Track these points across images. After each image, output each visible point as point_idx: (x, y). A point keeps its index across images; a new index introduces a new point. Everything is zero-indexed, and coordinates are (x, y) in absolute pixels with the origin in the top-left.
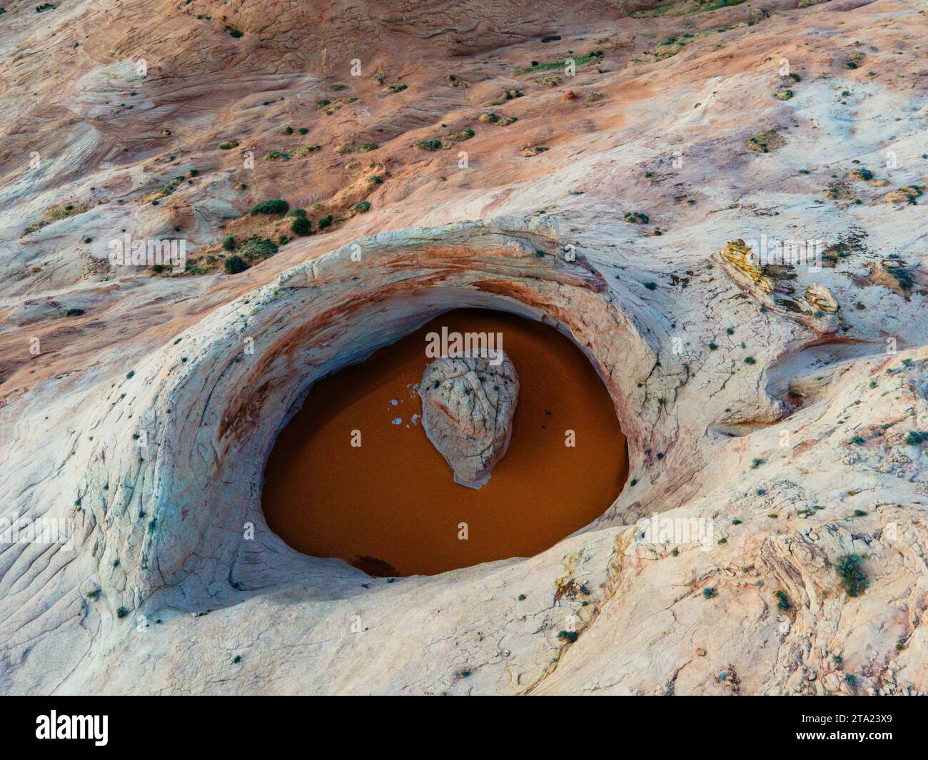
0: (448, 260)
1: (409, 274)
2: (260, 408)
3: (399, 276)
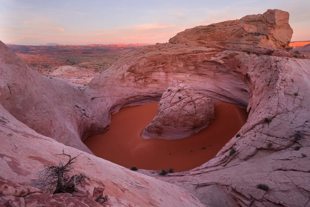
1: (203, 48)
2: (149, 83)
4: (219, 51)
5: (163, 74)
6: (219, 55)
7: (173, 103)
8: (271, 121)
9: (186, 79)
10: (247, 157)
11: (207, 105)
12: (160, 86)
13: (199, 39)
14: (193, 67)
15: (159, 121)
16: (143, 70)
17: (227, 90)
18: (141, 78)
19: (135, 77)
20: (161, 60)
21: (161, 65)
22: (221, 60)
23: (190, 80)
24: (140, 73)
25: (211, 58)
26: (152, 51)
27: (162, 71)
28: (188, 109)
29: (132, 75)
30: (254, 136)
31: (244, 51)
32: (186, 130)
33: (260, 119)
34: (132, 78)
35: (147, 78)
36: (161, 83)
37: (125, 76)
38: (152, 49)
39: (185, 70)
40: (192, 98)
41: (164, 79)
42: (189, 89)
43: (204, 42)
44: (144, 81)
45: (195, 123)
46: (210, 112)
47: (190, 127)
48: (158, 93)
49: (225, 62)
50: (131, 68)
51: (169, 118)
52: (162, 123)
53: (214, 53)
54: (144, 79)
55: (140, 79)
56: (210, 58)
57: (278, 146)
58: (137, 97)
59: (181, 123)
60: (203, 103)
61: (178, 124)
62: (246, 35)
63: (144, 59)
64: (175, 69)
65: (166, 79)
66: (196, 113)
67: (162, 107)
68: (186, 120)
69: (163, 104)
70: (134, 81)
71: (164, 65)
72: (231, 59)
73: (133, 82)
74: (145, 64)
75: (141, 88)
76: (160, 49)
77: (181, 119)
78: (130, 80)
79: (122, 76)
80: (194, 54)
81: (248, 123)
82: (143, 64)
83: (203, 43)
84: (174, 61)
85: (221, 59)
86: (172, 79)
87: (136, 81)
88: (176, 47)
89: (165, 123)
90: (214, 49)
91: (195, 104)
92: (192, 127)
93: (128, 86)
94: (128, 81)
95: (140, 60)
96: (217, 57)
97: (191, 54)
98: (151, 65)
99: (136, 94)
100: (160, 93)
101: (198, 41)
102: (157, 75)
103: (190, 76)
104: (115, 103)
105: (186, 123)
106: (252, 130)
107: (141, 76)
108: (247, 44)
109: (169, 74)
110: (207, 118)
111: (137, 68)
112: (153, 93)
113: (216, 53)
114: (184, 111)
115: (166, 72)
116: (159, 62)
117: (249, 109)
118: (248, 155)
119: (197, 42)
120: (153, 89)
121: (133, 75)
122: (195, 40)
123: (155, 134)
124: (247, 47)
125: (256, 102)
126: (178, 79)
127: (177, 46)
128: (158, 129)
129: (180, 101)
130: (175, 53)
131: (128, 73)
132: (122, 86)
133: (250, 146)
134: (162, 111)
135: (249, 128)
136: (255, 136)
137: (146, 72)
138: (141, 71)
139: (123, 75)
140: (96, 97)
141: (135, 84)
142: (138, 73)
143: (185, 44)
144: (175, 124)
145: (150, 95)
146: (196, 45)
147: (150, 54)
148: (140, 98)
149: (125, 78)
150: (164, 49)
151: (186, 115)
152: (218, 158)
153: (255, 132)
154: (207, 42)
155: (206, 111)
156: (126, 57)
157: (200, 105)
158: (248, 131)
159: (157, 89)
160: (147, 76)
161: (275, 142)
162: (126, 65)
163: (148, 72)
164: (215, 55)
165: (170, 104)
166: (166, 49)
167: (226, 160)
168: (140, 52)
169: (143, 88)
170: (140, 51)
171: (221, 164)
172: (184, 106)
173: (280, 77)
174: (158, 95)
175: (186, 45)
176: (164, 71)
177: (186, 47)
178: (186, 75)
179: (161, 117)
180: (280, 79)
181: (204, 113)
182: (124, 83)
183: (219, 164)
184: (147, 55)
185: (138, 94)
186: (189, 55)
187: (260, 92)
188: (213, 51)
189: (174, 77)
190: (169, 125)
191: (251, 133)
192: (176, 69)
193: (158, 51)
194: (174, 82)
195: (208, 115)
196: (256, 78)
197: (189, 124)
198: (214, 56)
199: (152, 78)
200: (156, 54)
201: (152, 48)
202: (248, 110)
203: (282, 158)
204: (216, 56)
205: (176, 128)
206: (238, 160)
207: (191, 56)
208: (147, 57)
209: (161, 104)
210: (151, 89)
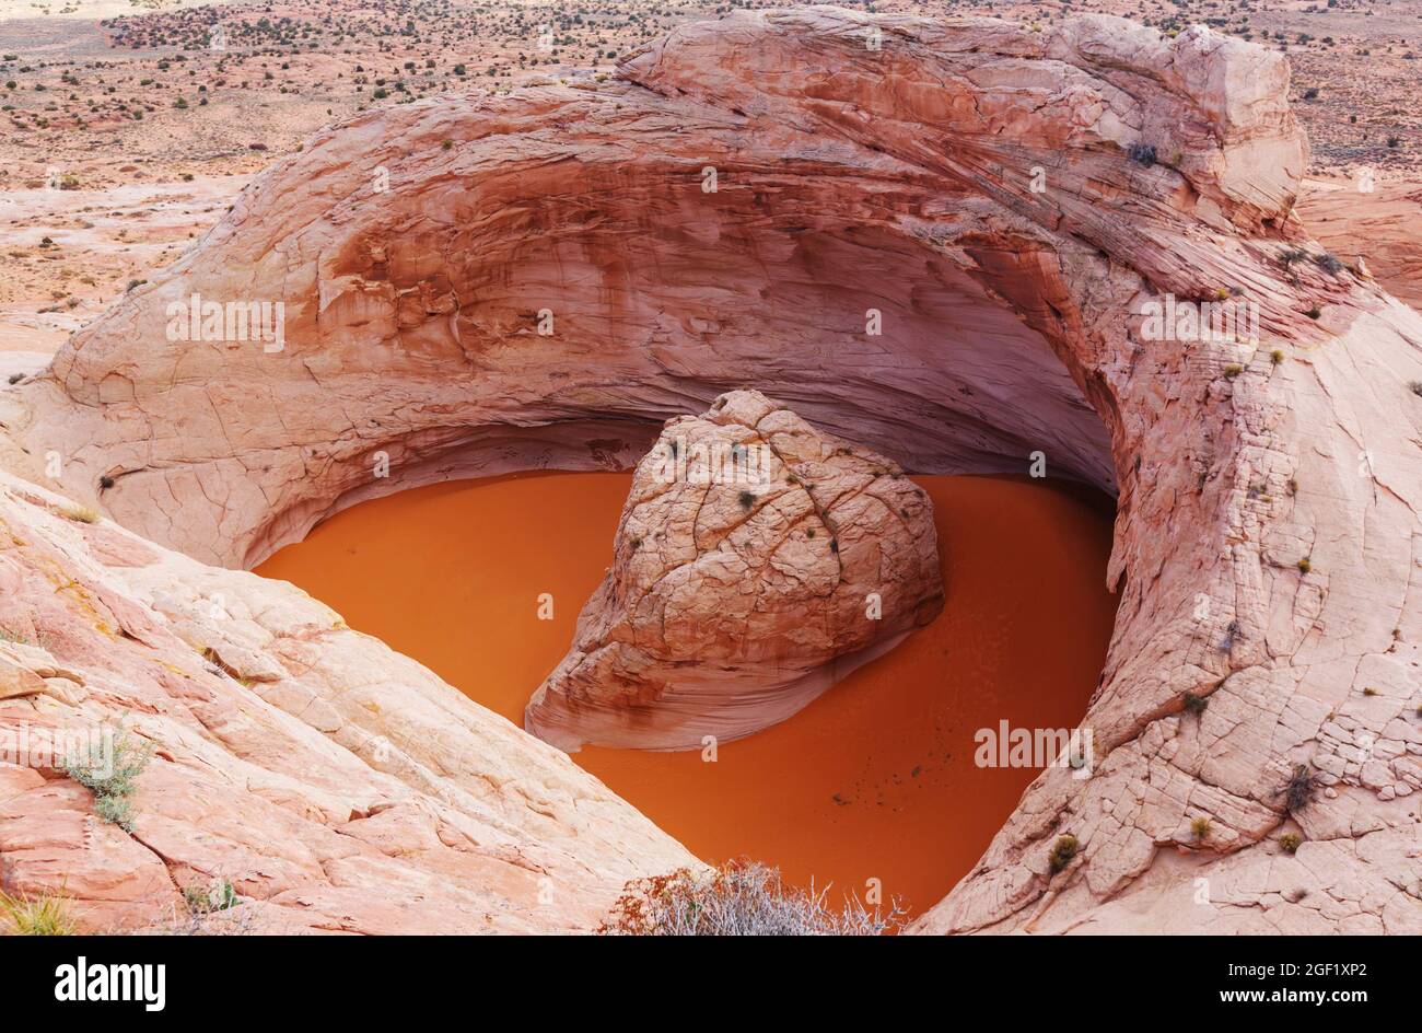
0: (931, 134)
1: (848, 152)
2: (496, 341)
3: (825, 149)
4: (943, 188)
5: (588, 278)
6: (942, 210)
7: (708, 535)
8: (1205, 705)
9: (740, 309)
10: (1120, 881)
11: (900, 527)
12: (573, 358)
13: (818, 92)
14: (788, 249)
15: (634, 645)
16: (445, 255)
17: (993, 391)
18: (441, 308)
19: (399, 305)
20: (570, 194)
21: (577, 228)
22: (960, 249)
23: (767, 320)
24: (431, 278)
25: (900, 217)
26: (505, 130)
27: (582, 259)
28: (799, 562)
29: (374, 294)
30: (1144, 779)
31: (1079, 237)
32: (792, 675)
33: (1167, 694)
34: (378, 311)
35: (477, 303)
36: (572, 335)
37: (324, 305)
38: (504, 119)
39: (732, 258)
40: (815, 493)
41: (595, 309)
42: (790, 429)
43: (853, 114)
44: (463, 328)
45: (839, 637)
46: (916, 564)
47: (813, 657)
48: (561, 400)
49: (980, 263)
50: (359, 247)
51: (694, 627)
52: (651, 657)
53: (915, 190)
54: (457, 315)
55: (432, 314)
56: (892, 219)
57: (1231, 834)
58: (419, 442)
59: (763, 642)
60: (876, 518)
61: (745, 651)
62: (1087, 149)
63: (457, 189)
64: (665, 249)
65: (606, 309)
66: (842, 581)
67: (647, 559)
68: (793, 625)
69: (649, 544)
70: (389, 330)
71: (592, 224)
72: (1014, 257)
73: (386, 340)
74: (459, 217)
75: (438, 375)
76: (559, 124)
77: (764, 625)
78: (358, 325)
79: (302, 306)
80: (793, 181)
81: (1116, 698)
82: (448, 218)
83: (843, 120)
84: (662, 204)
85: (957, 242)
86: (646, 310)
87: (403, 329)
88: (671, 121)
89: (676, 656)
90: (917, 171)
91: (831, 528)
92: (823, 659)
93: (348, 367)
94: (345, 335)
95: (421, 191)
96: (931, 218)
97: (770, 172)
98: (502, 227)
99: (413, 416)
100: (573, 402)
101: (810, 101)
102: (543, 283)
103: (764, 294)
104: (273, 496)
105: (793, 643)
106: (1135, 744)
107: (436, 296)
108: (1094, 201)
109: (628, 280)
110: (902, 598)
111: (406, 242)
112: (528, 406)
113: (924, 192)
114: (778, 580)
115: (611, 270)
116: (561, 206)
117: (1117, 576)
118: (1125, 873)
119: (809, 107)
120: (525, 383)
121: (382, 293)
122: (790, 94)
123: (610, 719)
124: (1095, 220)
125: (1148, 562)
126: (692, 311)
127: (679, 116)
128: (633, 690)
129: (749, 517)
130: (663, 157)
131: (345, 281)
132: (311, 374)
133: (1127, 830)
134: (647, 583)
135: (1125, 730)
136: (1147, 778)
137: (468, 272)
138: (431, 260)
139: (311, 297)
140: (130, 465)
141: (397, 352)
142: (412, 281)
143: (731, 104)
144: (731, 654)
145: (509, 417)
146: (798, 121)
147: (493, 151)
148: (442, 442)
149: (326, 320)
150: (592, 128)
151: (792, 599)
152: (998, 879)
153: (1147, 756)
154: (866, 116)
155: (897, 560)
156: (314, 168)
157: (861, 531)
158: (1118, 744)
159: (553, 375)
160: (481, 294)
161: (1219, 813)
162: (326, 227)
163: (482, 269)
164: (919, 208)
165: (689, 540)
166: (604, 130)
167: (1035, 893)
168: (421, 139)
169: (455, 372)
170: (416, 131)
171: (1016, 912)
172: (776, 548)
173: (1244, 470)
174: (558, 413)
175: (738, 112)
176: (593, 262)
177: (739, 128)
178: (739, 289)
179: (644, 621)
180: (1244, 483)
181: (885, 573)
182: (321, 348)
183: (1008, 911)
184: (477, 158)
185: (428, 416)
186: (756, 179)
187: (1163, 515)
188: (906, 178)
189: (662, 297)
190: (693, 663)
191: (1132, 758)
192: (675, 251)
193: (546, 133)
194: (664, 325)
195: (905, 585)
196: (1147, 422)
197: (806, 644)
198: (916, 212)
199: (513, 304)
200: (538, 153)
201: (504, 111)
202: (1111, 583)
203: (1239, 899)
204: (926, 213)
205: (738, 673)
206: (1087, 894)
207: (772, 185)
208: (473, 175)
209: (636, 544)
210: (511, 380)
